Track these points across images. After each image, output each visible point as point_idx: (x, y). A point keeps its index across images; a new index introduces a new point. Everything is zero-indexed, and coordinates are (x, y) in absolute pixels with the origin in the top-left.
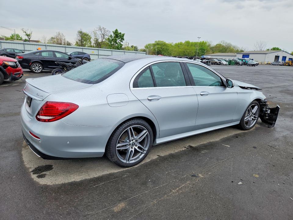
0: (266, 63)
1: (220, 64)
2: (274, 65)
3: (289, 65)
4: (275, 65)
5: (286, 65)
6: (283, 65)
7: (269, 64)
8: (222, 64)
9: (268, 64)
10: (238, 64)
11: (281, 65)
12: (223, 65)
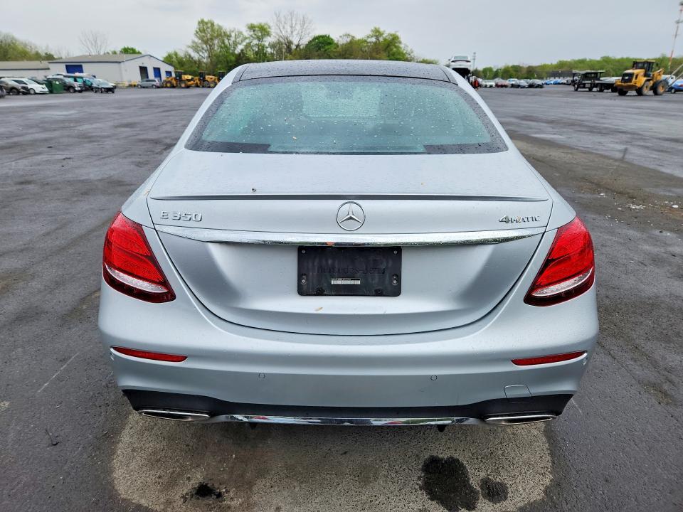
0: (127, 84)
1: (27, 92)
2: (144, 87)
3: (173, 87)
4: (147, 87)
5: (167, 87)
6: (162, 87)
7: (135, 86)
8: (32, 92)
9: (130, 86)
10: (72, 90)
11: (158, 87)
12: (36, 93)
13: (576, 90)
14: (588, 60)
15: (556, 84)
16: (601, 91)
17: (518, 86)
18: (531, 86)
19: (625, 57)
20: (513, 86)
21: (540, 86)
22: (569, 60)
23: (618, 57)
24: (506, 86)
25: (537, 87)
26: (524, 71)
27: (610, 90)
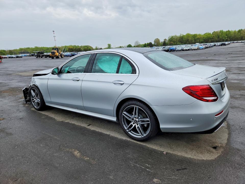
13: (37, 58)
14: (30, 48)
15: (25, 56)
16: (46, 57)
17: (12, 57)
18: (17, 57)
19: (42, 47)
20: (9, 57)
21: (21, 57)
22: (23, 48)
23: (40, 47)
24: (6, 58)
25: (20, 57)
26: (8, 52)
27: (49, 57)
